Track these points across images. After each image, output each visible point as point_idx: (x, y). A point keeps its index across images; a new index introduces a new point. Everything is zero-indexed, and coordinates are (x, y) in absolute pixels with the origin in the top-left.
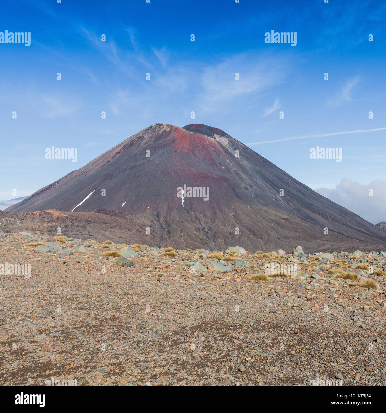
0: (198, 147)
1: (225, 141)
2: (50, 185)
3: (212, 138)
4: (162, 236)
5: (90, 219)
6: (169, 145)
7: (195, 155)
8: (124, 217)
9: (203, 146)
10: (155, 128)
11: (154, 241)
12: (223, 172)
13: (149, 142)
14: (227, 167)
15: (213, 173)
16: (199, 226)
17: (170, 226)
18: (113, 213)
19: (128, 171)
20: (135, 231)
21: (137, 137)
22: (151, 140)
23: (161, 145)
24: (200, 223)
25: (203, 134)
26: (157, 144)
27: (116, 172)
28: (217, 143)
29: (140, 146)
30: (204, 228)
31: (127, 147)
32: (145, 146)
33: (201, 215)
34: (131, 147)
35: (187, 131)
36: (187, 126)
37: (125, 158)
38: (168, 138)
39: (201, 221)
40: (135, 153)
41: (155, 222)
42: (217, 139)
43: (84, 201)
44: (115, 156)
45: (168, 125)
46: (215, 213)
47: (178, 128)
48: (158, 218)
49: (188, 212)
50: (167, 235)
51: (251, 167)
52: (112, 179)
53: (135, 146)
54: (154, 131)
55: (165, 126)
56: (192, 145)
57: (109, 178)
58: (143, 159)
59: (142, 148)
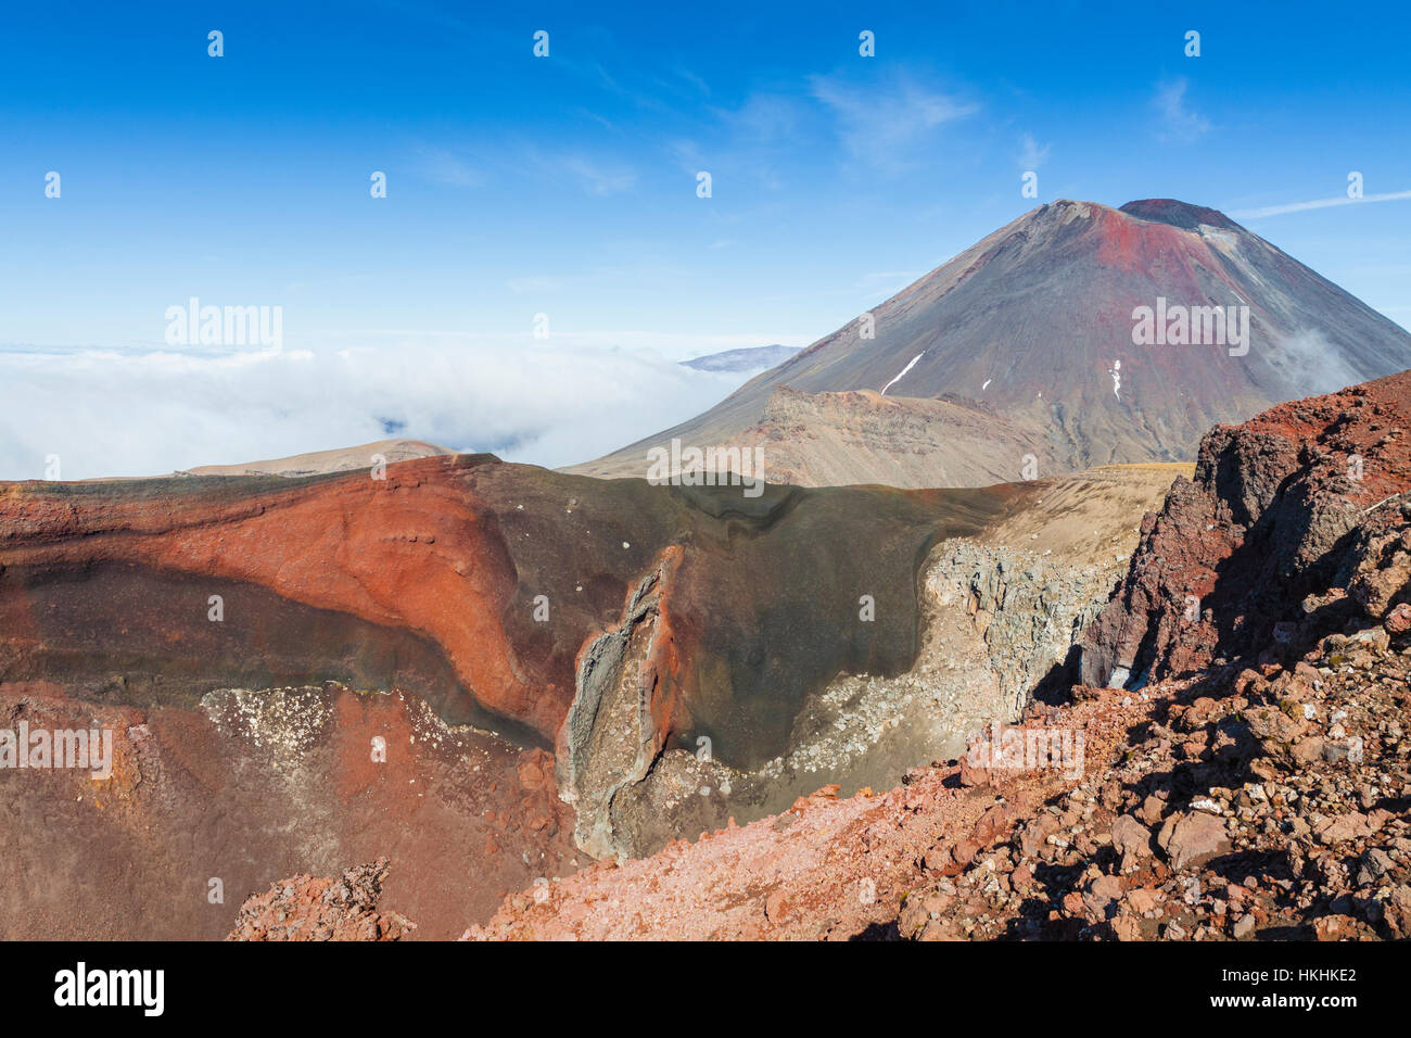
0: (1158, 257)
1: (1226, 242)
2: (832, 335)
3: (1194, 235)
4: (1070, 461)
5: (930, 414)
6: (1087, 253)
7: (1150, 277)
8: (993, 415)
9: (1170, 253)
10: (1055, 212)
11: (1053, 469)
13: (1041, 245)
16: (1154, 445)
17: (1088, 441)
18: (972, 405)
19: (993, 312)
20: (1014, 445)
21: (1014, 231)
22: (1045, 241)
23: (1066, 253)
24: (1156, 437)
25: (1172, 224)
28: (1206, 248)
29: (1019, 253)
30: (1167, 452)
31: (991, 257)
32: (1032, 253)
33: (1160, 421)
34: (1001, 254)
35: (1131, 218)
37: (987, 281)
38: (1089, 234)
39: (1158, 434)
40: (1008, 270)
41: (1053, 427)
43: (904, 372)
44: (964, 276)
45: (1086, 205)
46: (1192, 419)
47: (1107, 210)
48: (1062, 420)
49: (1129, 411)
50: (1081, 460)
51: (1294, 307)
53: (1008, 253)
54: (1054, 219)
55: (1079, 207)
56: (1142, 252)
57: (953, 325)
58: (1027, 286)
59: (1025, 260)
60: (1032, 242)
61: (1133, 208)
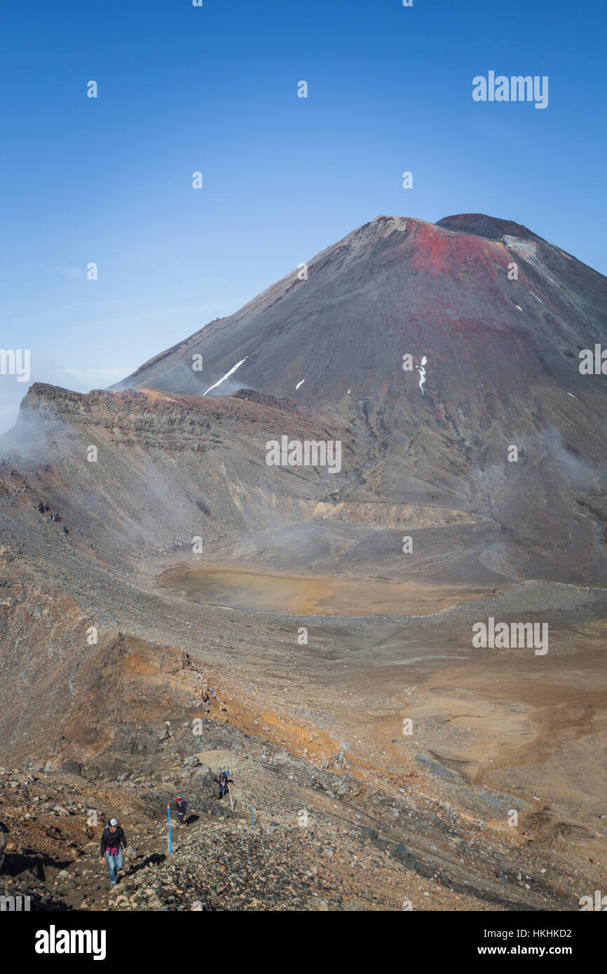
0: (465, 264)
1: (527, 250)
3: (497, 244)
6: (402, 262)
7: (457, 280)
9: (477, 260)
10: (376, 226)
12: (518, 317)
13: (362, 256)
14: (528, 306)
15: (494, 320)
16: (452, 435)
19: (314, 318)
21: (339, 246)
22: (365, 253)
23: (385, 262)
24: (455, 427)
25: (479, 235)
26: (377, 259)
27: (291, 319)
28: (509, 255)
29: (342, 265)
30: (463, 440)
31: (317, 269)
32: (353, 264)
34: (324, 268)
35: (443, 230)
36: (445, 219)
37: (312, 290)
38: (404, 245)
39: (458, 424)
40: (331, 280)
42: (509, 245)
43: (225, 378)
44: (292, 287)
45: (403, 219)
46: (491, 407)
47: (424, 225)
48: (367, 415)
49: (432, 404)
51: (585, 306)
52: (283, 334)
53: (333, 265)
54: (374, 234)
55: (397, 221)
56: (452, 260)
57: (276, 331)
58: (346, 293)
59: (347, 270)
60: (354, 254)
61: (447, 223)
